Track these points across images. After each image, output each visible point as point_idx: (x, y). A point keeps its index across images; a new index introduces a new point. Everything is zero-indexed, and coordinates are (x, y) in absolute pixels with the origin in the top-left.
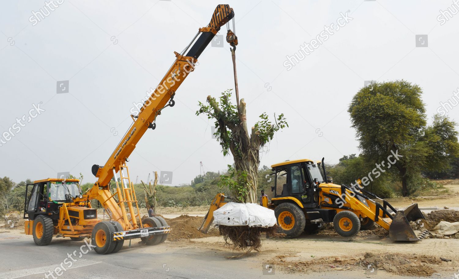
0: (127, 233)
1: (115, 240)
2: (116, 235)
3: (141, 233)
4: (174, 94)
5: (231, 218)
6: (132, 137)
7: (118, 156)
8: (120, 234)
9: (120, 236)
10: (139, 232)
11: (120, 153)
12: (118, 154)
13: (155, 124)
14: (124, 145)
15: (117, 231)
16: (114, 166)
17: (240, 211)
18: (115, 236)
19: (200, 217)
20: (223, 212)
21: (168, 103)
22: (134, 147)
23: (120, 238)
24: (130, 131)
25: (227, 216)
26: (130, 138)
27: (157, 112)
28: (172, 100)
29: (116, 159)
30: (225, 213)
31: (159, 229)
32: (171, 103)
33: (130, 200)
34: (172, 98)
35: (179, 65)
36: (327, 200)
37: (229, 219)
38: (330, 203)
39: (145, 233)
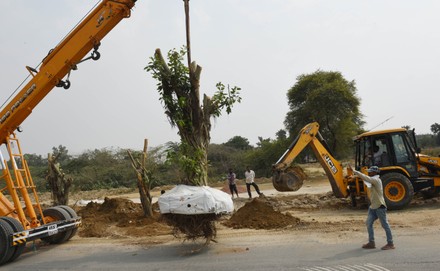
0: (30, 233)
1: (15, 243)
2: (17, 237)
3: (48, 230)
4: (99, 44)
5: (192, 205)
6: (29, 98)
7: (4, 123)
8: (22, 235)
9: (21, 238)
10: (46, 229)
11: (8, 119)
12: (3, 121)
13: (68, 81)
14: (14, 108)
15: (16, 231)
17: (205, 195)
18: (15, 239)
20: (180, 198)
21: (89, 55)
22: (30, 112)
23: (21, 240)
24: (26, 88)
25: (186, 202)
26: (24, 99)
27: (71, 66)
28: (95, 51)
30: (182, 199)
31: (69, 222)
32: (95, 55)
33: (24, 185)
34: (96, 48)
35: (110, 6)
36: (423, 169)
37: (189, 206)
38: (427, 171)
39: (53, 230)
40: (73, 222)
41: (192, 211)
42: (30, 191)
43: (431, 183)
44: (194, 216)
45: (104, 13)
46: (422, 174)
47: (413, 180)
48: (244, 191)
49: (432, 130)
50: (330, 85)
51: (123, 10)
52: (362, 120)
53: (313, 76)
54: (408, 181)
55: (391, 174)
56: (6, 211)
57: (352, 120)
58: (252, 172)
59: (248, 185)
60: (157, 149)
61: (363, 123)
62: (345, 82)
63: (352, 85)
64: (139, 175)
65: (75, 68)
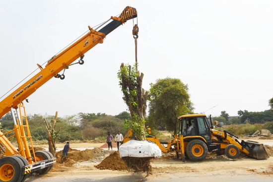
0: (34, 166)
1: (25, 173)
2: (27, 168)
3: (41, 166)
4: (84, 56)
5: (142, 151)
6: (37, 82)
7: (18, 96)
8: (29, 167)
9: (29, 169)
10: (40, 164)
11: (21, 94)
12: (18, 95)
13: (63, 75)
14: (26, 88)
15: (25, 165)
16: (12, 105)
18: (26, 170)
19: (90, 150)
20: (134, 147)
23: (29, 171)
24: (36, 77)
25: (138, 150)
26: (34, 83)
27: (66, 66)
28: (81, 60)
29: (15, 99)
30: (136, 148)
31: (51, 161)
32: (81, 62)
33: (25, 136)
34: (82, 57)
35: (93, 36)
36: (215, 138)
37: (140, 152)
38: (217, 140)
39: (43, 165)
40: (53, 161)
41: (141, 155)
42: (29, 139)
43: (218, 147)
44: (142, 158)
45: (89, 39)
46: (214, 141)
47: (208, 144)
48: (115, 147)
49: (238, 114)
50: (173, 86)
51: (100, 39)
52: (193, 107)
53: (165, 80)
54: (205, 145)
55: (195, 140)
56: (12, 151)
57: (187, 107)
58: (121, 135)
59: (118, 143)
60: (72, 117)
61: (193, 109)
62: (182, 85)
63: (186, 87)
64: (50, 133)
65: (67, 68)
